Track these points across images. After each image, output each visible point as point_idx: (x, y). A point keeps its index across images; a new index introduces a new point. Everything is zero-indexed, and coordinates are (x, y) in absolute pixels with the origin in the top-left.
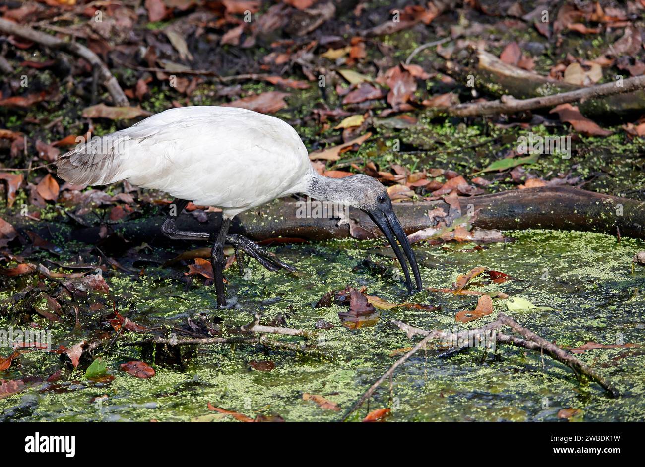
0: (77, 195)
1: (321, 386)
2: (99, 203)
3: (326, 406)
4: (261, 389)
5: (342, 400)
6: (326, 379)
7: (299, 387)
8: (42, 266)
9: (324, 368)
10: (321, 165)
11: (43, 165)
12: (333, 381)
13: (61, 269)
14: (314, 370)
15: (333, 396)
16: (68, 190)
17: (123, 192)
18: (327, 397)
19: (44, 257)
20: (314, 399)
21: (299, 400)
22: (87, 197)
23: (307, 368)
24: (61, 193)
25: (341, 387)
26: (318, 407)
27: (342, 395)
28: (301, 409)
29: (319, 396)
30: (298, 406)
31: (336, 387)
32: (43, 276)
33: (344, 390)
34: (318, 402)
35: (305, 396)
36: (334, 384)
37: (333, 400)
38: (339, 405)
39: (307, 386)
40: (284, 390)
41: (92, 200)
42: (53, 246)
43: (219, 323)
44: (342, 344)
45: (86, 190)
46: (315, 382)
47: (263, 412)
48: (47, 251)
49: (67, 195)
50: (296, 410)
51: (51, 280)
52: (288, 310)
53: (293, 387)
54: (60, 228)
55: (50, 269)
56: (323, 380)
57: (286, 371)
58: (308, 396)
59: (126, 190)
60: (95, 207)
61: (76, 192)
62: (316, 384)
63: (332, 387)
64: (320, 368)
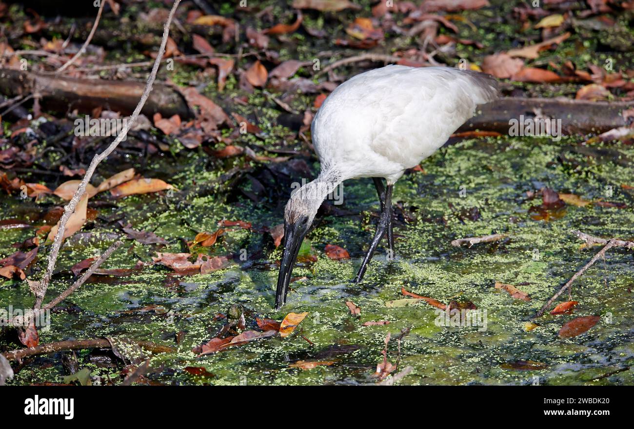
0: (285, 83)
1: (514, 276)
2: (304, 90)
3: (517, 296)
4: (454, 276)
5: (533, 291)
6: (518, 270)
7: (492, 276)
8: (248, 149)
9: (515, 259)
10: (520, 63)
11: (253, 52)
12: (525, 273)
13: (266, 153)
14: (506, 261)
15: (524, 287)
16: (275, 77)
17: (328, 80)
18: (518, 287)
19: (250, 140)
20: (506, 288)
21: (492, 288)
22: (293, 85)
23: (498, 258)
24: (269, 79)
25: (532, 278)
26: (510, 295)
27: (533, 286)
28: (493, 298)
29: (510, 286)
30: (491, 295)
31: (528, 278)
32: (249, 159)
33: (535, 281)
34: (509, 292)
35: (498, 285)
36: (526, 275)
37: (524, 290)
38: (529, 295)
39: (500, 276)
40: (477, 278)
41: (298, 87)
42: (260, 131)
43: (415, 212)
44: (535, 237)
45: (292, 77)
46: (507, 272)
47: (456, 298)
48: (254, 134)
49: (275, 82)
50: (488, 298)
51: (256, 162)
52: (484, 202)
53: (486, 276)
54: (267, 113)
55: (256, 152)
56: (515, 270)
57: (478, 261)
58: (500, 285)
59: (331, 79)
60: (300, 95)
61: (284, 79)
62: (508, 274)
63: (524, 277)
64: (512, 259)
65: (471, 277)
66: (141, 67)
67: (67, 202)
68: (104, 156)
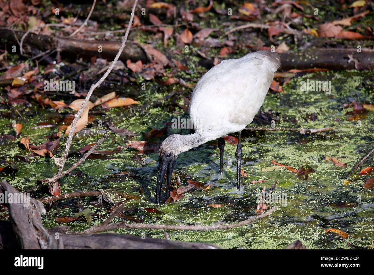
0: (203, 41)
1: (336, 153)
2: (214, 45)
3: (338, 164)
4: (302, 153)
5: (348, 161)
6: (339, 149)
7: (323, 153)
8: (181, 80)
9: (338, 143)
10: (340, 28)
11: (184, 24)
12: (343, 150)
13: (192, 82)
14: (332, 144)
15: (343, 159)
16: (197, 38)
17: (228, 39)
18: (339, 159)
19: (182, 75)
20: (332, 160)
21: (324, 160)
22: (208, 42)
23: (328, 142)
24: (193, 39)
25: (347, 154)
26: (334, 164)
27: (348, 159)
28: (324, 166)
29: (335, 159)
30: (323, 164)
31: (345, 154)
32: (182, 86)
33: (349, 156)
34: (334, 162)
35: (327, 158)
36: (344, 152)
37: (343, 161)
38: (346, 164)
39: (328, 153)
40: (315, 154)
41: (211, 44)
42: (189, 69)
43: (279, 116)
44: (349, 130)
45: (207, 38)
46: (333, 151)
47: (303, 166)
48: (185, 71)
49: (197, 41)
50: (322, 166)
51: (186, 88)
52: (319, 110)
53: (320, 153)
54: (192, 59)
55: (186, 82)
56: (337, 149)
57: (316, 144)
58: (329, 158)
59: (230, 39)
60: (212, 48)
61: (202, 39)
62: (333, 152)
63: (342, 154)
64: (336, 143)
65: (311, 154)
66: (119, 33)
67: (76, 112)
68: (97, 85)
